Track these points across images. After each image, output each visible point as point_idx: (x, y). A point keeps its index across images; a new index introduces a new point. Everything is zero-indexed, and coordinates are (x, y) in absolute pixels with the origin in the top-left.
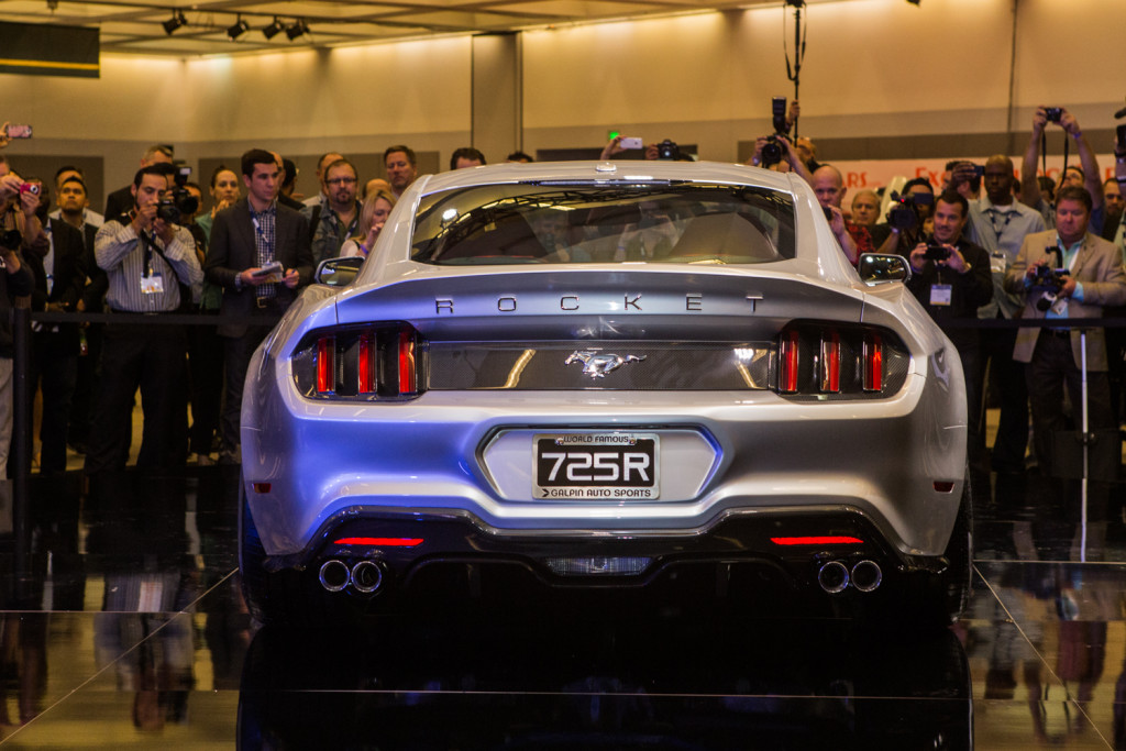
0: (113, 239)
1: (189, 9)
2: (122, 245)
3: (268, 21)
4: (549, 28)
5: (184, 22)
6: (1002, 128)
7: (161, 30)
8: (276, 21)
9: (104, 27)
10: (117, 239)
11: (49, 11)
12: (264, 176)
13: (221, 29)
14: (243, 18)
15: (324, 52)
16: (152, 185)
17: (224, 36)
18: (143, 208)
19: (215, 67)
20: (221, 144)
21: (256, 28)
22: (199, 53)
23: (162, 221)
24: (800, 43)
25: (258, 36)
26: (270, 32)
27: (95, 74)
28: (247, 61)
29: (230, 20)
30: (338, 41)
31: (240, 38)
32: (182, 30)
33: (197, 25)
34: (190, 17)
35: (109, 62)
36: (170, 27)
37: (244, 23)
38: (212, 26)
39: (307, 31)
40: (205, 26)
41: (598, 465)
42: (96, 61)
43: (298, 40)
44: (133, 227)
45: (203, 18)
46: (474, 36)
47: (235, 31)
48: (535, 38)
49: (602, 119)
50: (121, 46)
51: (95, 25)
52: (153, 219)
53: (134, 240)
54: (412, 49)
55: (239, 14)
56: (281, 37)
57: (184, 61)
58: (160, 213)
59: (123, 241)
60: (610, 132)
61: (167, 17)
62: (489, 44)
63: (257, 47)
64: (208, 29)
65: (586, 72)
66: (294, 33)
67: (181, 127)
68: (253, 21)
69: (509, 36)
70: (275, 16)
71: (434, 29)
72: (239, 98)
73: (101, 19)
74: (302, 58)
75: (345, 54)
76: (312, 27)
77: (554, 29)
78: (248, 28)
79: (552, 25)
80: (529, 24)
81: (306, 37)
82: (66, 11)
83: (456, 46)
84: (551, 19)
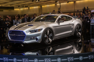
1: (20, 5)
6: (74, 11)
15: (29, 8)
19: (22, 9)
20: (22, 14)
24: (60, 6)
26: (25, 7)
27: (14, 10)
29: (23, 6)
36: (19, 7)
46: (39, 6)
48: (43, 6)
49: (47, 11)
50: (16, 8)
54: (35, 7)
57: (20, 9)
64: (21, 7)
65: (46, 8)
69: (41, 6)
72: (23, 11)
73: (14, 6)
74: (27, 8)
75: (30, 8)
76: (28, 6)
82: (12, 6)
83: (37, 7)
84: (44, 5)
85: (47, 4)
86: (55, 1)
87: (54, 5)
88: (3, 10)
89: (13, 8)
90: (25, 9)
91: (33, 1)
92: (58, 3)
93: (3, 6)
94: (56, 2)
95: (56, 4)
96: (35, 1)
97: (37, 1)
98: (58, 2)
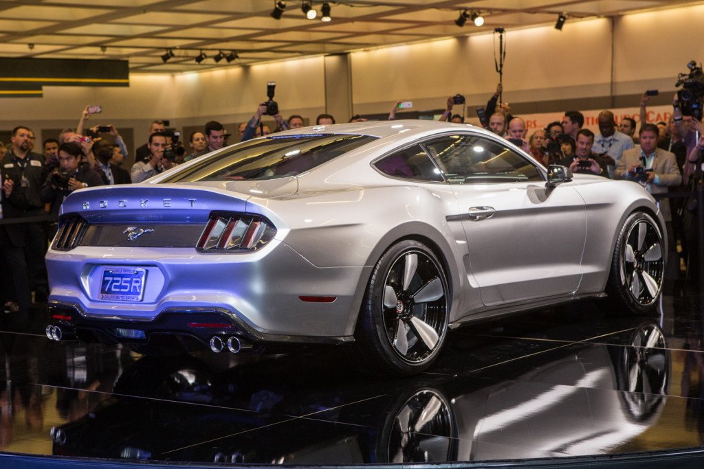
0: (141, 171)
1: (175, 48)
2: (145, 173)
3: (217, 53)
4: (365, 51)
5: (173, 55)
6: (607, 93)
7: (160, 60)
8: (220, 53)
9: (131, 60)
10: (143, 170)
11: (102, 53)
12: (215, 137)
13: (192, 58)
14: (203, 52)
15: (246, 68)
16: (158, 142)
17: (194, 62)
18: (156, 154)
19: (190, 78)
20: (194, 119)
21: (210, 57)
22: (181, 71)
23: (166, 160)
24: (502, 52)
25: (211, 61)
26: (217, 58)
27: (127, 85)
28: (206, 74)
29: (196, 53)
30: (253, 62)
31: (202, 62)
32: (172, 59)
33: (179, 57)
34: (176, 52)
35: (134, 78)
36: (165, 58)
37: (204, 54)
38: (187, 57)
39: (237, 57)
40: (184, 57)
41: (123, 284)
42: (127, 78)
43: (233, 62)
44: (151, 164)
45: (183, 52)
46: (325, 56)
47: (199, 59)
48: (357, 56)
49: (395, 97)
50: (139, 69)
51: (126, 59)
52: (161, 159)
53: (151, 171)
54: (293, 64)
55: (201, 50)
56: (224, 61)
57: (173, 76)
58: (165, 156)
59: (146, 171)
61: (164, 53)
62: (333, 60)
63: (211, 67)
64: (185, 58)
65: (386, 72)
66: (230, 58)
67: (173, 111)
68: (208, 53)
69: (344, 56)
70: (220, 50)
71: (304, 53)
72: (203, 94)
73: (129, 56)
74: (235, 71)
75: (257, 68)
76: (240, 55)
77: (367, 51)
78: (206, 57)
79: (367, 49)
80: (354, 48)
81: (237, 61)
82: (111, 52)
83: (316, 62)
84: (366, 45)
85: (387, 37)
86: (456, 15)
87: (446, 45)
88: (38, 86)
89: (117, 70)
90: (219, 74)
91: (277, 14)
92: (480, 30)
93: (38, 49)
94: (460, 22)
95: (462, 39)
96: (299, 12)
97: (312, 14)
98: (479, 21)
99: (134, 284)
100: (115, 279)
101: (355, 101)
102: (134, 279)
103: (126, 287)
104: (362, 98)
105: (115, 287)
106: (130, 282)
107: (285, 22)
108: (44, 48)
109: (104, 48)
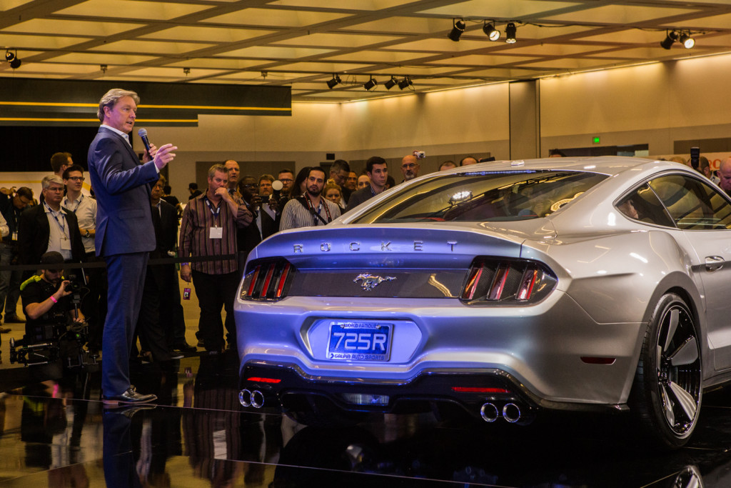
1: (342, 73)
3: (388, 78)
4: (556, 76)
5: (340, 81)
7: (326, 86)
8: (392, 78)
9: (294, 86)
11: (263, 78)
13: (361, 84)
14: (373, 77)
15: (421, 96)
17: (363, 88)
19: (358, 107)
20: (361, 152)
21: (381, 83)
22: (349, 99)
25: (382, 88)
26: (389, 85)
27: (289, 114)
28: (376, 103)
29: (366, 79)
30: (429, 89)
31: (372, 89)
32: (339, 86)
33: (347, 83)
34: (343, 78)
35: (297, 106)
36: (331, 84)
37: (374, 80)
38: (356, 82)
39: (411, 83)
40: (352, 83)
41: (360, 341)
42: (290, 107)
43: (406, 89)
45: (351, 78)
46: (510, 82)
47: (369, 85)
48: (548, 83)
49: (589, 130)
50: (304, 96)
51: (289, 85)
54: (474, 92)
55: (371, 75)
56: (396, 88)
57: (340, 104)
60: (594, 138)
61: (330, 79)
62: (519, 87)
63: (382, 95)
64: (353, 85)
66: (403, 85)
67: (340, 145)
68: (379, 79)
69: (532, 82)
70: (392, 75)
71: (486, 79)
72: (372, 125)
73: (292, 81)
74: (409, 99)
75: (434, 97)
76: (414, 81)
77: (559, 77)
78: (376, 83)
79: (558, 75)
80: (544, 74)
81: (411, 87)
82: (272, 77)
83: (500, 90)
84: (556, 70)
85: (582, 61)
86: (662, 36)
87: (650, 70)
88: (194, 114)
89: (278, 97)
90: (391, 102)
91: (455, 35)
92: (690, 54)
93: (194, 73)
94: (667, 44)
95: (670, 64)
96: (480, 32)
97: (495, 35)
98: (689, 43)
99: (375, 341)
100: (348, 335)
101: (544, 133)
102: (375, 335)
103: (365, 345)
104: (551, 130)
105: (349, 344)
106: (371, 339)
107: (464, 45)
108: (200, 72)
109: (264, 72)
